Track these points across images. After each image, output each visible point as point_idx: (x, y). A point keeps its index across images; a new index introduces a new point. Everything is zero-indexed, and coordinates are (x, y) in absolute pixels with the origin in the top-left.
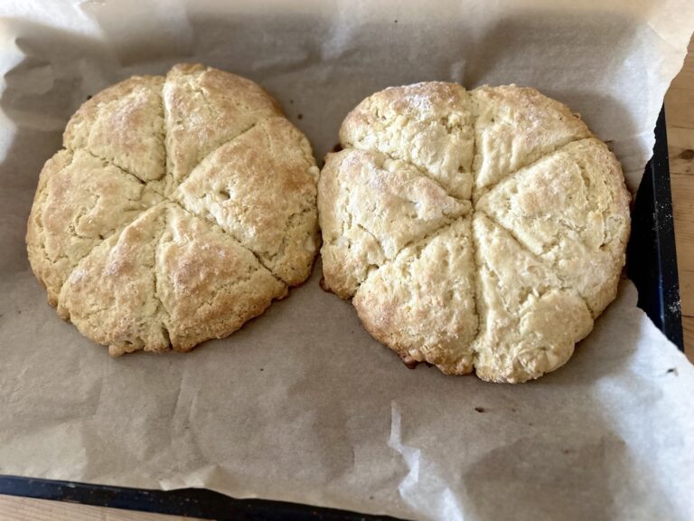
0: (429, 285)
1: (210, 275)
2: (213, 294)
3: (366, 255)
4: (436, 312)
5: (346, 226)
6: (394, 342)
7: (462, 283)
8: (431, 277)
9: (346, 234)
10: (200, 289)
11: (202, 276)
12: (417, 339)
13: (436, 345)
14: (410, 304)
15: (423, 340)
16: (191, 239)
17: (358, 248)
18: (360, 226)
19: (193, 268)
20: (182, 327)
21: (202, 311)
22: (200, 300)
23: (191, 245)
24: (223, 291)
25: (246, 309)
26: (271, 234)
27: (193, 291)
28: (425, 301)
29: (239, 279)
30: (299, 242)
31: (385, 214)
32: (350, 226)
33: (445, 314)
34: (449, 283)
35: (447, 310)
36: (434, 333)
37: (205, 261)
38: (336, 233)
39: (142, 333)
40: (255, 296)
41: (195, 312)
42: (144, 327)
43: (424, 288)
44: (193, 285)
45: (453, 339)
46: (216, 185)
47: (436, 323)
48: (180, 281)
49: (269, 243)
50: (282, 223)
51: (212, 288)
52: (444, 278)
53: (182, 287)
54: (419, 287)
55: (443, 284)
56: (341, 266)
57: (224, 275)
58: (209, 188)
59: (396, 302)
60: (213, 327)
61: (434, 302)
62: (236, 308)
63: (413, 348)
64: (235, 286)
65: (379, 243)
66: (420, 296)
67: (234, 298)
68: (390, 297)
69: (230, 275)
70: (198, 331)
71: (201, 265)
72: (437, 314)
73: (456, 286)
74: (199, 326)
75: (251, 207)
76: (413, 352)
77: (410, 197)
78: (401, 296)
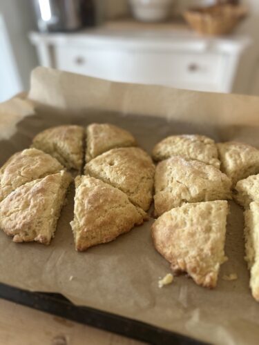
0: (198, 220)
1: (106, 201)
2: (106, 211)
3: (180, 194)
4: (200, 235)
5: (170, 182)
6: (169, 252)
7: (218, 223)
8: (200, 215)
9: (170, 185)
10: (99, 208)
11: (101, 201)
12: (185, 250)
13: (195, 257)
14: (185, 229)
15: (188, 252)
16: (96, 185)
17: (176, 191)
18: (178, 182)
19: (96, 197)
20: (85, 230)
21: (99, 220)
22: (99, 213)
23: (96, 187)
24: (111, 210)
25: (122, 223)
26: (133, 181)
27: (95, 208)
28: (194, 228)
29: (120, 205)
30: (145, 189)
31: (192, 176)
32: (172, 181)
33: (205, 237)
34: (210, 222)
35: (207, 235)
36: (196, 248)
37: (103, 194)
38: (164, 186)
39: (38, 228)
40: (128, 217)
41: (94, 221)
42: (40, 224)
43: (195, 221)
44: (96, 205)
45: (206, 255)
46: (108, 160)
47: (198, 242)
48: (89, 202)
49: (131, 185)
50: (138, 178)
51: (106, 208)
52: (207, 219)
53: (90, 206)
54: (192, 220)
55: (206, 221)
56: (166, 200)
57: (112, 201)
58: (105, 161)
59: (176, 226)
60: (103, 232)
61: (199, 229)
62: (117, 221)
63: (181, 258)
64: (118, 209)
65: (188, 189)
66: (192, 225)
67: (117, 215)
68: (174, 223)
69: (116, 202)
70: (94, 234)
71: (101, 195)
72: (200, 236)
73: (214, 224)
74: (95, 230)
75: (124, 168)
76: (179, 261)
77: (204, 171)
78: (180, 224)
